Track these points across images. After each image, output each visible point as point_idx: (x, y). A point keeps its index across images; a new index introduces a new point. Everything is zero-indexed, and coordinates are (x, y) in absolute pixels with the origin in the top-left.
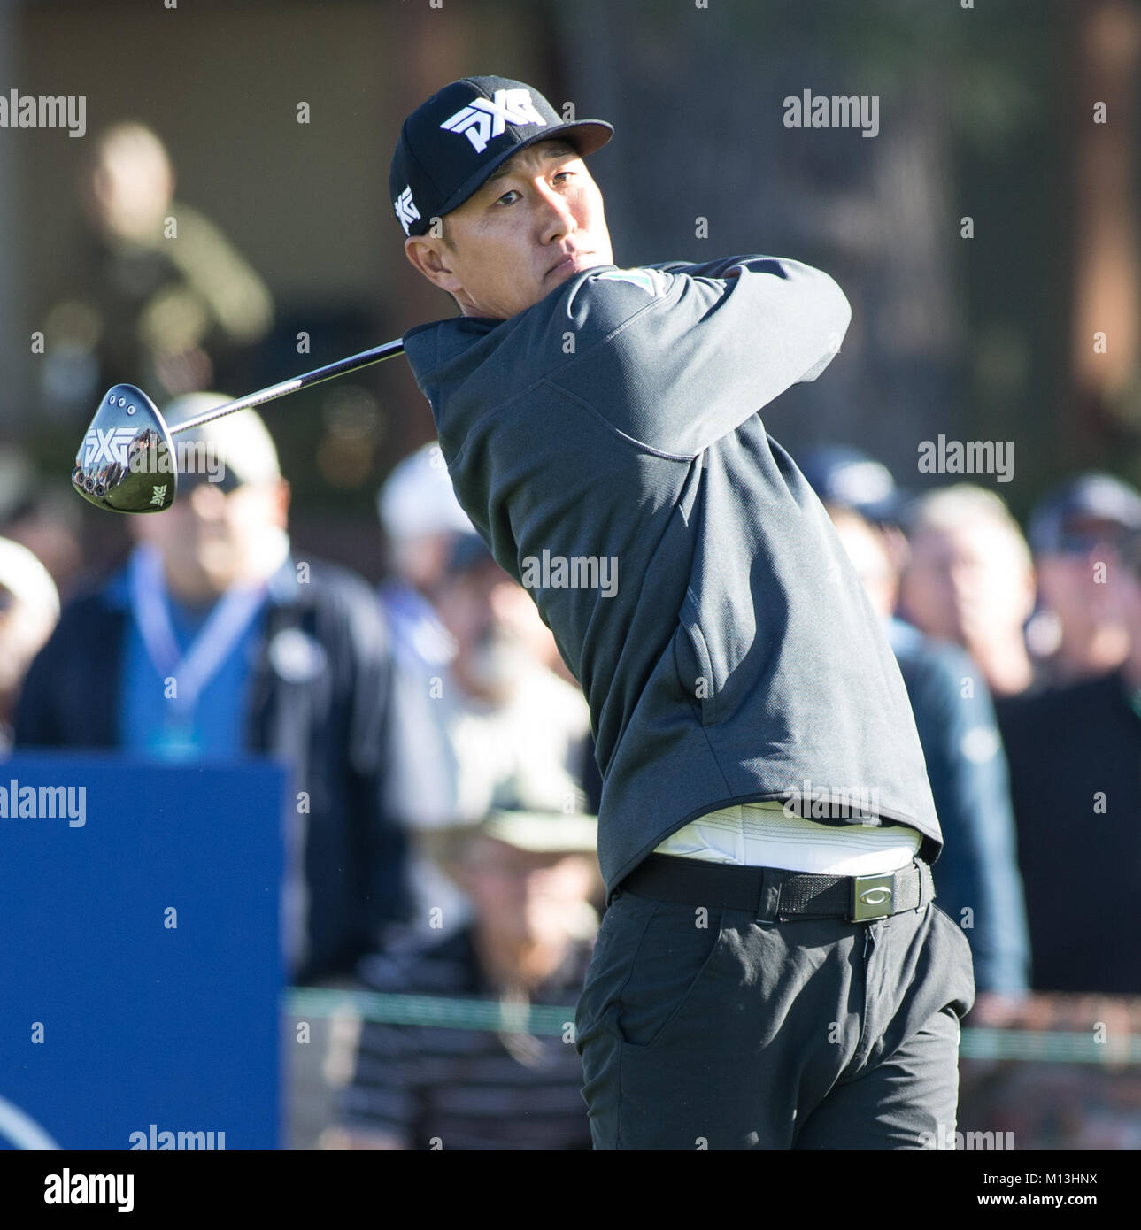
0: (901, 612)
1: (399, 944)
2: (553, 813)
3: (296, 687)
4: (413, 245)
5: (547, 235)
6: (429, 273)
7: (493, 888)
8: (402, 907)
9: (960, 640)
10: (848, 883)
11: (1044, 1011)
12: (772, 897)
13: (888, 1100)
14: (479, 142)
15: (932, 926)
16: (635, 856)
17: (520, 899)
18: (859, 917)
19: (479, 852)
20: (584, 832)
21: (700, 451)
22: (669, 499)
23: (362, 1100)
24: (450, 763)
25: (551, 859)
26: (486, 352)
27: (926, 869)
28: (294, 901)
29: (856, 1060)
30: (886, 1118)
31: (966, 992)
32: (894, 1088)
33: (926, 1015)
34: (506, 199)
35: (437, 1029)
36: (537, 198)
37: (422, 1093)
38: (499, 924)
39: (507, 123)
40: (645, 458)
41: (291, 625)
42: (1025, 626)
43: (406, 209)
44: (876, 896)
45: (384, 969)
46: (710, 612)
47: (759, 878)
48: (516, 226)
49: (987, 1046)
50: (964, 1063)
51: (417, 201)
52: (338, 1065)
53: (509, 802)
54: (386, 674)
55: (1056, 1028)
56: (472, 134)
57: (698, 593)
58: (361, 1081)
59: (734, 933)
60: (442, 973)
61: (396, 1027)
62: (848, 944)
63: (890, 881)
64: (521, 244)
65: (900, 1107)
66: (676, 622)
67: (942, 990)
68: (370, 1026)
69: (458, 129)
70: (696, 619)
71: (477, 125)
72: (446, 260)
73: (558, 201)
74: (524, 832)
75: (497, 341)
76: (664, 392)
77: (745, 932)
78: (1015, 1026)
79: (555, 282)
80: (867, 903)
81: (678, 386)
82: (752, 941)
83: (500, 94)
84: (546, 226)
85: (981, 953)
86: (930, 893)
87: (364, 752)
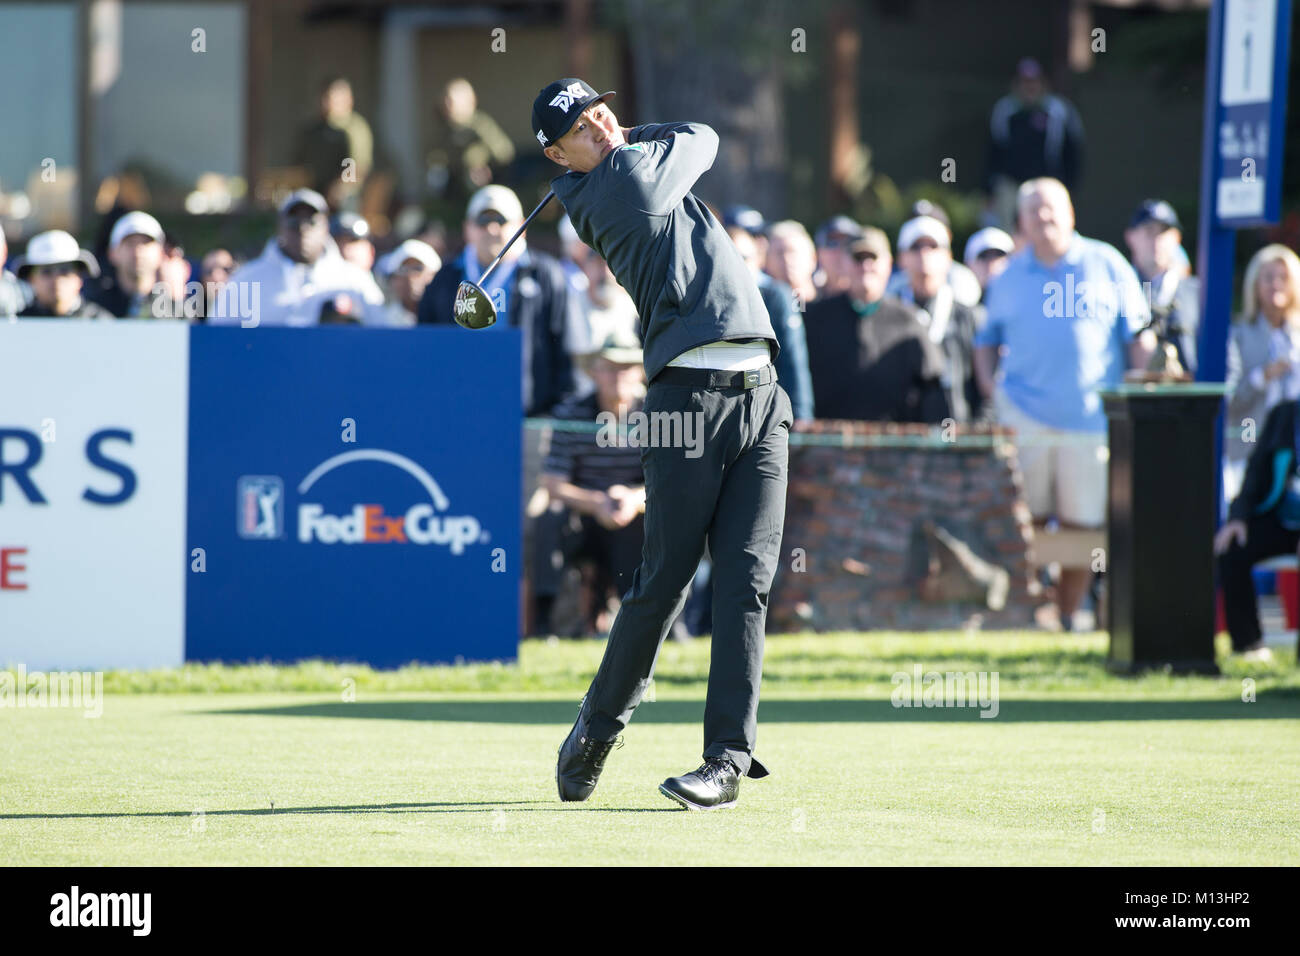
0: (765, 271)
1: (568, 400)
2: (627, 348)
3: (528, 300)
4: (547, 151)
5: (598, 139)
6: (556, 160)
7: (605, 378)
8: (569, 385)
9: (788, 281)
10: (741, 374)
11: (820, 426)
12: (712, 380)
13: (761, 461)
14: (565, 108)
15: (776, 391)
16: (658, 368)
17: (614, 382)
18: (746, 387)
19: (599, 363)
20: (638, 355)
21: (671, 211)
22: (662, 229)
23: (554, 461)
24: (589, 329)
25: (627, 366)
26: (584, 184)
27: (773, 368)
28: (527, 384)
29: (747, 444)
30: (760, 468)
31: (789, 418)
32: (763, 456)
33: (774, 426)
34: (581, 128)
35: (582, 434)
36: (592, 125)
37: (577, 458)
38: (606, 391)
39: (575, 99)
40: (651, 217)
41: (528, 275)
42: (813, 275)
43: (542, 138)
44: (752, 378)
45: (562, 410)
46: (679, 274)
47: (706, 373)
48: (586, 137)
49: (798, 440)
50: (790, 446)
51: (545, 134)
52: (544, 448)
53: (610, 344)
54: (564, 295)
55: (825, 433)
56: (562, 106)
57: (674, 267)
58: (553, 454)
59: (698, 394)
60: (585, 411)
61: (566, 433)
62: (743, 397)
63: (757, 372)
64: (590, 144)
65: (766, 463)
66: (665, 278)
67: (780, 416)
68: (556, 432)
69: (556, 105)
70: (674, 278)
71: (563, 102)
72: (561, 154)
73: (600, 124)
74: (616, 356)
75: (588, 180)
76: (653, 191)
77: (702, 394)
78: (809, 432)
79: (605, 155)
80: (750, 381)
81: (659, 187)
82: (705, 397)
83: (569, 88)
84: (598, 135)
85: (795, 404)
86: (775, 377)
87: (556, 326)
